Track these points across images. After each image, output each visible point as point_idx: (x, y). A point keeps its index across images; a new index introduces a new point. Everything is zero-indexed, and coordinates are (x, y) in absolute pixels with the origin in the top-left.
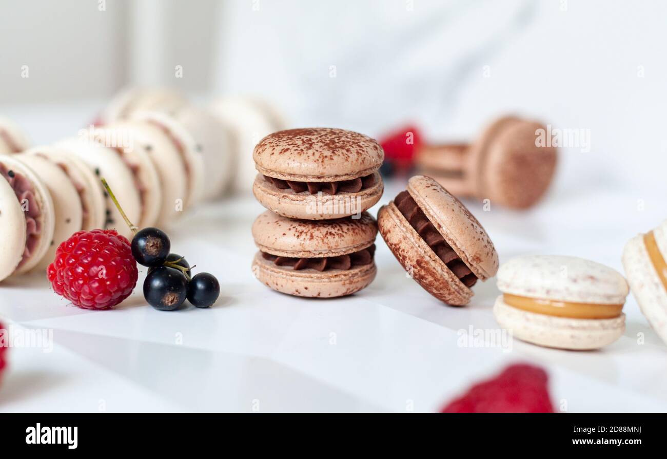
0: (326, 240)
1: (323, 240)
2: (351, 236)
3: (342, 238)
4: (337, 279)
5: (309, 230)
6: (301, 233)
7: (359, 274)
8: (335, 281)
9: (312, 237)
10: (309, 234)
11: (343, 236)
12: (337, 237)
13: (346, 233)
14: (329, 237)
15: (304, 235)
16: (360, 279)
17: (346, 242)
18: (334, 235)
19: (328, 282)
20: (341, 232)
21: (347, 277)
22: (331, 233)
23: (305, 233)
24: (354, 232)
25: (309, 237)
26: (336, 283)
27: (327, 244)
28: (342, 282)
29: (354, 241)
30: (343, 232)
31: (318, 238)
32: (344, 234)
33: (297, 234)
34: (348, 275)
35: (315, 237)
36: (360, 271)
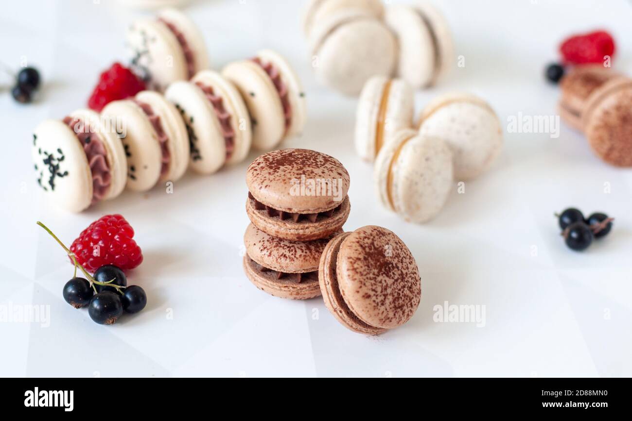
0: (279, 260)
1: (277, 260)
2: (301, 261)
3: (292, 262)
4: (286, 289)
5: (271, 248)
6: (265, 248)
7: (307, 288)
8: (285, 291)
9: (270, 255)
10: (269, 251)
11: (294, 260)
12: (288, 260)
13: (297, 258)
14: (283, 258)
15: (266, 250)
16: (307, 292)
17: (295, 266)
18: (287, 258)
19: (279, 290)
20: (293, 257)
21: (295, 290)
22: (285, 256)
23: (268, 249)
24: (304, 259)
25: (268, 253)
26: (285, 292)
27: (280, 263)
28: (290, 293)
29: (302, 266)
30: (295, 257)
31: (274, 257)
32: (295, 259)
33: (262, 248)
34: (297, 288)
35: (272, 255)
36: (309, 287)
